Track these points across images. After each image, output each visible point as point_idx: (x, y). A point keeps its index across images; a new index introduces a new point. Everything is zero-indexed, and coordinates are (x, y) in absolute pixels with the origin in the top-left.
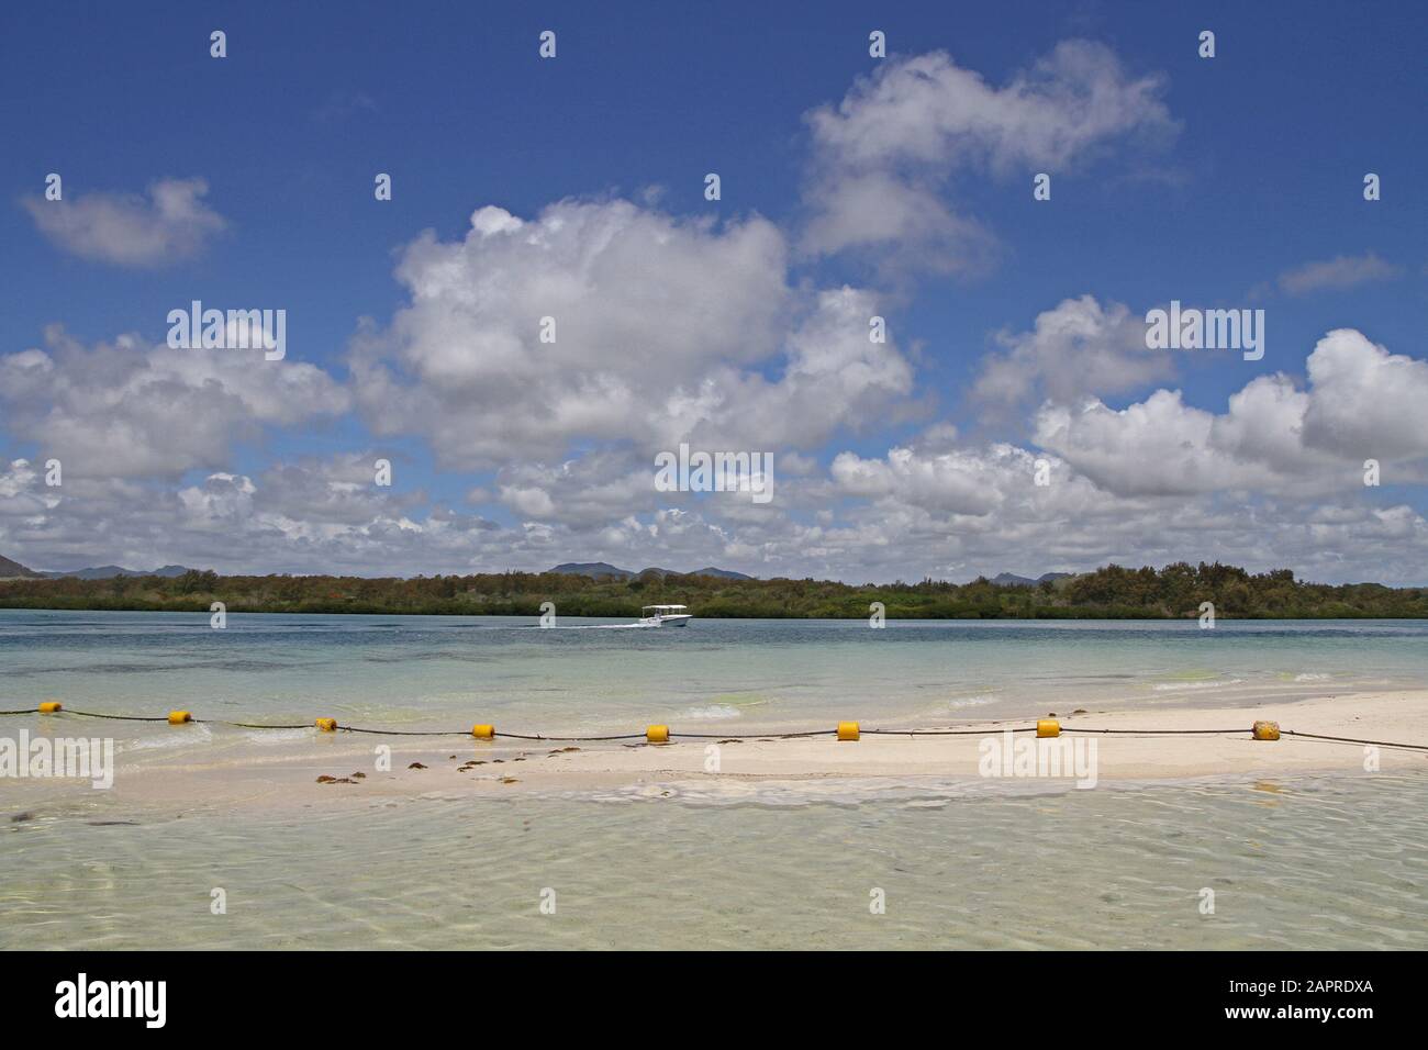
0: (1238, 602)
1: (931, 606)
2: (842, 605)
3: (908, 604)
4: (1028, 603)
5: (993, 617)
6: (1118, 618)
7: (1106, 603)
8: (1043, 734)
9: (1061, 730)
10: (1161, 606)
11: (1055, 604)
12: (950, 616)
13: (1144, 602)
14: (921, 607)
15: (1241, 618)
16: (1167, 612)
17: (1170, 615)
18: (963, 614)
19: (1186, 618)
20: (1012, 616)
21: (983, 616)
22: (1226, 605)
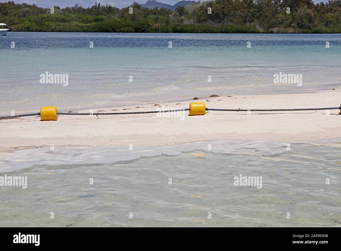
0: (306, 22)
1: (100, 23)
2: (35, 22)
3: (84, 21)
4: (167, 22)
5: (143, 32)
6: (227, 32)
7: (220, 22)
8: (193, 112)
9: (207, 109)
10: (256, 24)
11: (186, 22)
12: (114, 31)
13: (245, 22)
14: (93, 24)
15: (308, 33)
16: (260, 29)
17: (261, 30)
18: (122, 29)
19: (272, 32)
20: (156, 31)
21: (137, 30)
22: (298, 24)
